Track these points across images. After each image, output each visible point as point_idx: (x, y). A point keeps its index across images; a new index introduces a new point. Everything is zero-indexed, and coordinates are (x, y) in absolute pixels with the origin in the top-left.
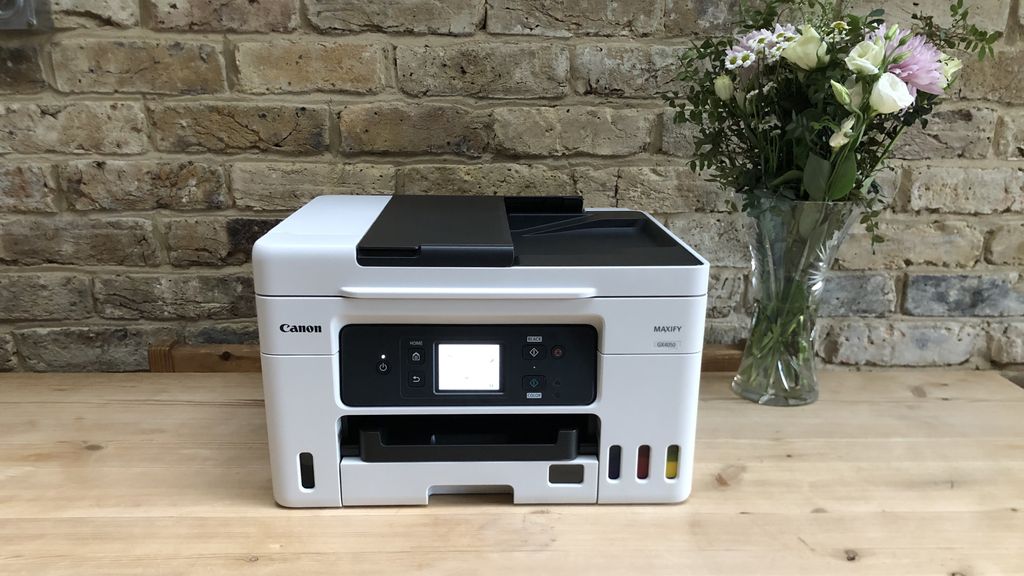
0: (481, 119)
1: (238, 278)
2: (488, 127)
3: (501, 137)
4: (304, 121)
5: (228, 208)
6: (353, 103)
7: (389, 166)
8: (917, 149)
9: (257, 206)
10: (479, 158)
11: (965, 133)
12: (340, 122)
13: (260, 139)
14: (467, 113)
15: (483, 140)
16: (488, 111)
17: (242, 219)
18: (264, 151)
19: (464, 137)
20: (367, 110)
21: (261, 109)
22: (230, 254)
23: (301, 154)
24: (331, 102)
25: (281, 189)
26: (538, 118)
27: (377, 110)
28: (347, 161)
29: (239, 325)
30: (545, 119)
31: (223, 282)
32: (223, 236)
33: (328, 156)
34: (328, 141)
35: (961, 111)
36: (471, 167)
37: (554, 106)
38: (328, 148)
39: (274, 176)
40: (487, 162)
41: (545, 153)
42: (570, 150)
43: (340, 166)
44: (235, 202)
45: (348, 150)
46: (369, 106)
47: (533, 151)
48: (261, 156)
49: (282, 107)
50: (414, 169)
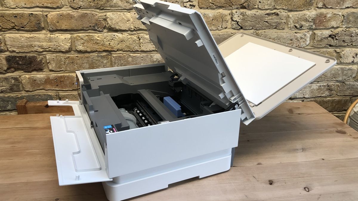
0: (102, 17)
1: (12, 78)
2: (105, 20)
3: (110, 24)
4: (32, 18)
5: (5, 51)
6: (52, 12)
7: (68, 35)
8: (261, 26)
9: (17, 51)
10: (103, 31)
11: (277, 20)
12: (47, 19)
13: (15, 25)
14: (97, 15)
15: (103, 25)
16: (104, 14)
17: (11, 56)
18: (18, 30)
19: (96, 24)
20: (57, 14)
21: (14, 14)
22: (8, 69)
23: (33, 31)
24: (43, 11)
25: (26, 44)
26: (123, 17)
27: (61, 14)
28: (52, 33)
29: (14, 95)
30: (126, 17)
31: (6, 79)
32: (4, 62)
33: (44, 32)
34: (43, 26)
35: (275, 13)
36: (100, 35)
37: (130, 12)
38: (43, 29)
39: (23, 39)
40: (105, 32)
41: (127, 29)
42: (137, 28)
43: (49, 35)
44: (8, 49)
45: (51, 29)
46: (58, 12)
47: (123, 28)
48: (17, 32)
49: (23, 13)
50: (78, 36)
